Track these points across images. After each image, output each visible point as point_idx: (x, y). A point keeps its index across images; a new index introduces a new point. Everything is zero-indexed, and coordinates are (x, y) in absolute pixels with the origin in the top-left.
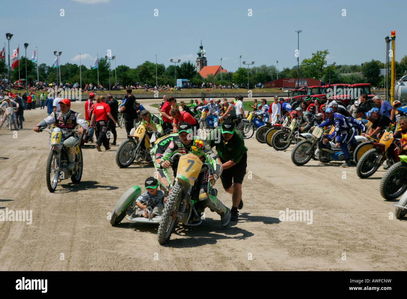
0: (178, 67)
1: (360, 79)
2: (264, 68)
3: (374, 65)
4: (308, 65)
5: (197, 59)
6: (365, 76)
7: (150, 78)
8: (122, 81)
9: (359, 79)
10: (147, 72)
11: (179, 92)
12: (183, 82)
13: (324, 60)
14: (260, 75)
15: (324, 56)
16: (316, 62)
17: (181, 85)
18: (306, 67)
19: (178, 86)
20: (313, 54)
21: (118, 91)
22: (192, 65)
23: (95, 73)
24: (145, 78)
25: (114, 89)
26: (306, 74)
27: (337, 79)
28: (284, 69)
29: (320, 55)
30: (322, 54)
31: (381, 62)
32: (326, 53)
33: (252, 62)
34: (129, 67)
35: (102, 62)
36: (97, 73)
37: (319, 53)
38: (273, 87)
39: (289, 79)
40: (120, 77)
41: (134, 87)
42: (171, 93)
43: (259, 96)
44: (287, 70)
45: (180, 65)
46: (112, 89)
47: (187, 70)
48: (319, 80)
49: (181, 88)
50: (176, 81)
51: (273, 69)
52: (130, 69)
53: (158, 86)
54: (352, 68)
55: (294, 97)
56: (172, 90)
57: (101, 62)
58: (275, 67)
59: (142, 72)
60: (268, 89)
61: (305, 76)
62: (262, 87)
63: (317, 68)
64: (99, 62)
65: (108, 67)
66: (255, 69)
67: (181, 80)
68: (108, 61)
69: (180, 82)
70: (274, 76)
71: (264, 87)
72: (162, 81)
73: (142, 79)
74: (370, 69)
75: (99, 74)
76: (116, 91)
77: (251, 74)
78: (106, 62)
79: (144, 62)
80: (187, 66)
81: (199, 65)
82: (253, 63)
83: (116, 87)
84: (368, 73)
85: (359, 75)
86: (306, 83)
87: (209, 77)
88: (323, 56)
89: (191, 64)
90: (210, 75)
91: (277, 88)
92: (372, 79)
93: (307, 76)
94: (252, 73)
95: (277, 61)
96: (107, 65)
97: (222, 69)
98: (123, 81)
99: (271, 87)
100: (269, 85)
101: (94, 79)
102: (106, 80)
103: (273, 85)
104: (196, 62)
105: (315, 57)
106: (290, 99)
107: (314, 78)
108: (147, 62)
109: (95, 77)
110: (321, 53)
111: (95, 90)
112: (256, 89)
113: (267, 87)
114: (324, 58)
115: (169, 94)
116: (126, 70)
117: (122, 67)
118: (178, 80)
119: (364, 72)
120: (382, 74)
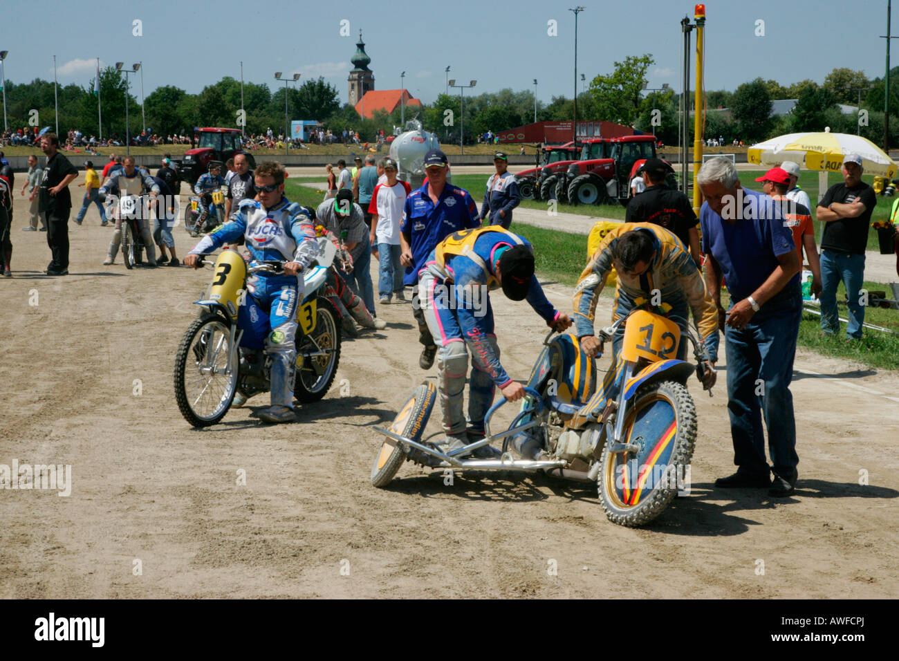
0: (295, 92)
1: (725, 123)
2: (507, 95)
3: (756, 92)
4: (605, 89)
5: (351, 73)
6: (737, 117)
7: (226, 118)
8: (159, 123)
9: (722, 124)
10: (219, 104)
11: (296, 151)
12: (305, 129)
13: (643, 78)
14: (497, 112)
15: (643, 69)
16: (623, 84)
17: (301, 136)
18: (601, 94)
19: (294, 137)
20: (617, 64)
21: (149, 148)
22: (329, 87)
23: (93, 104)
24: (216, 117)
25: (139, 144)
26: (599, 111)
27: (671, 123)
28: (554, 99)
29: (633, 65)
30: (639, 64)
31: (778, 85)
32: (647, 61)
33: (471, 82)
34: (183, 92)
35: (110, 78)
36: (97, 105)
37: (632, 61)
38: (520, 142)
39: (558, 123)
40: (153, 113)
41: (188, 139)
42: (278, 153)
43: (486, 162)
44: (560, 102)
45: (298, 86)
46: (132, 143)
47: (315, 99)
48: (631, 127)
49: (302, 142)
50: (290, 124)
51: (528, 98)
52: (188, 96)
53: (245, 137)
54: (712, 98)
55: (550, 164)
56: (280, 147)
57: (107, 77)
58: (533, 94)
59: (208, 102)
60: (509, 146)
61: (597, 114)
62: (495, 141)
63: (628, 98)
64: (102, 78)
65: (124, 89)
66: (487, 100)
67: (301, 122)
68: (123, 76)
69: (298, 128)
70: (527, 115)
71: (500, 142)
72: (255, 126)
73: (207, 118)
74: (747, 99)
75: (102, 108)
76: (145, 148)
77: (475, 110)
78: (119, 78)
79: (221, 80)
80: (316, 88)
81: (356, 88)
82: (473, 84)
83: (144, 139)
84: (744, 110)
85: (724, 114)
86: (597, 133)
87: (377, 115)
88: (640, 70)
89: (325, 84)
90: (380, 113)
91: (531, 144)
92: (752, 123)
93: (603, 115)
94: (478, 108)
95: (535, 81)
96: (121, 86)
97: (410, 97)
98: (162, 124)
99: (516, 141)
100: (511, 136)
101: (91, 119)
102: (120, 120)
103: (521, 136)
104: (349, 80)
105: (621, 71)
106: (540, 170)
107: (619, 120)
108: (227, 78)
109: (94, 113)
110: (636, 61)
111: (91, 144)
112: (479, 146)
113: (507, 142)
114: (642, 74)
115: (273, 155)
116: (178, 99)
117: (167, 89)
118: (293, 122)
119: (734, 107)
120: (775, 113)
